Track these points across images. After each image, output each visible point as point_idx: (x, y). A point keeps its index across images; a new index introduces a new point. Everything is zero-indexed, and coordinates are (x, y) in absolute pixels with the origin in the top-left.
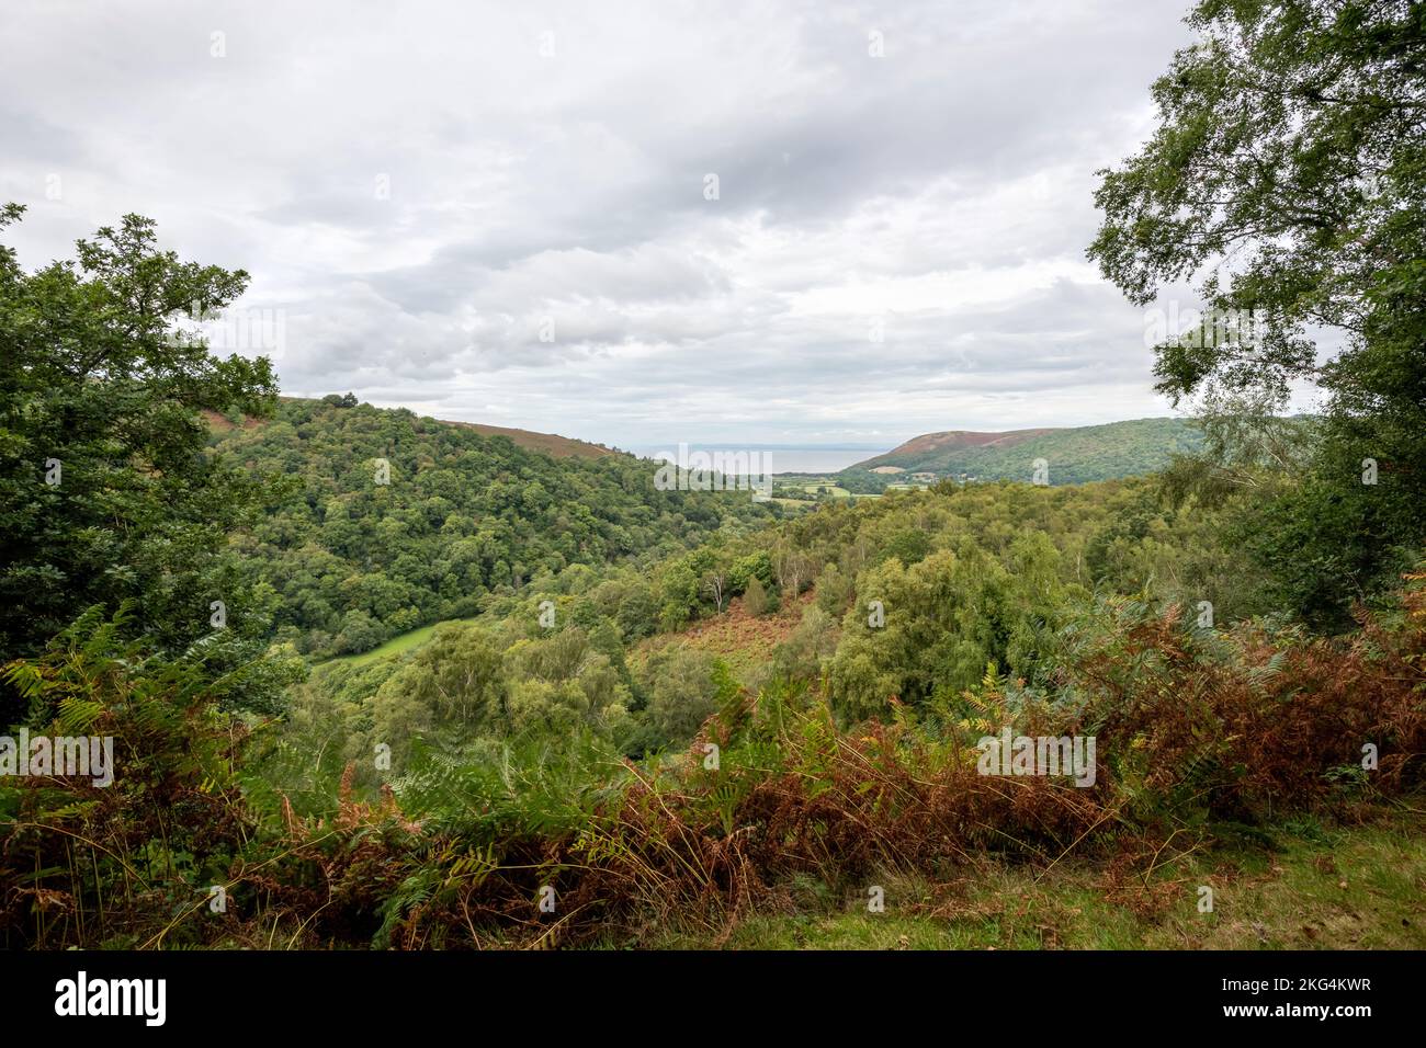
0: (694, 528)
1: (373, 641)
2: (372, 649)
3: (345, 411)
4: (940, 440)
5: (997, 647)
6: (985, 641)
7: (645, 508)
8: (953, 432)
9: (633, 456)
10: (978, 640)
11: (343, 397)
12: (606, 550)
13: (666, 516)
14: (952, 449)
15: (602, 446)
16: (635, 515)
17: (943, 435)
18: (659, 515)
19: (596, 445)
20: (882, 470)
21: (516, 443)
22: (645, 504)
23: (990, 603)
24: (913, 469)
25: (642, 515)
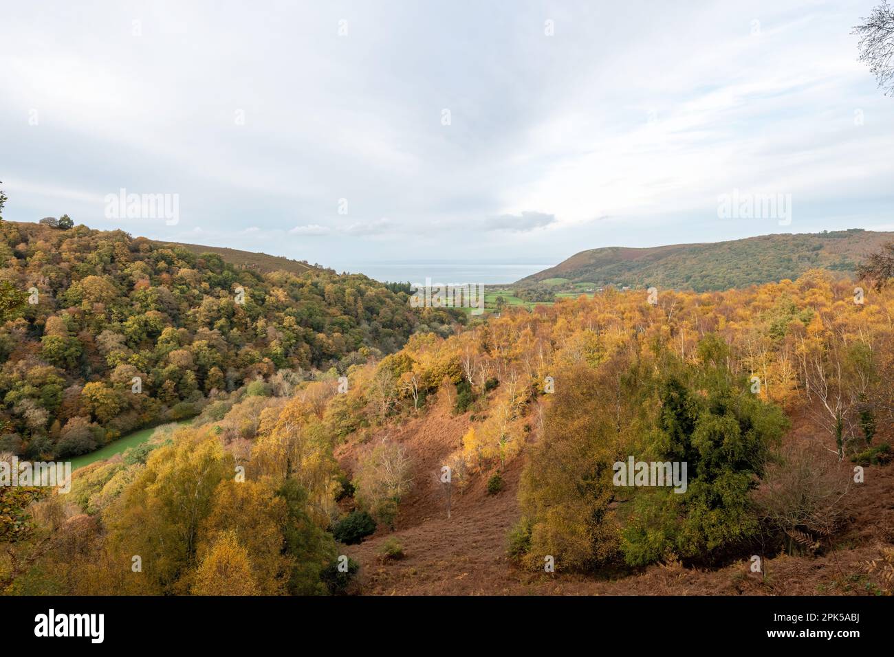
0: (390, 335)
1: (93, 445)
2: (93, 451)
3: (62, 233)
4: (600, 255)
5: (683, 436)
6: (671, 430)
7: (346, 317)
8: (609, 248)
9: (334, 271)
10: (665, 429)
11: (58, 219)
12: (310, 356)
13: (365, 325)
14: (610, 262)
15: (305, 263)
16: (337, 323)
17: (602, 250)
18: (358, 324)
19: (300, 262)
20: (550, 282)
21: (226, 261)
22: (345, 314)
23: (675, 394)
24: (576, 279)
25: (343, 323)
